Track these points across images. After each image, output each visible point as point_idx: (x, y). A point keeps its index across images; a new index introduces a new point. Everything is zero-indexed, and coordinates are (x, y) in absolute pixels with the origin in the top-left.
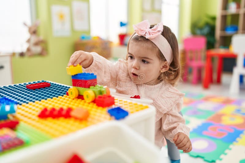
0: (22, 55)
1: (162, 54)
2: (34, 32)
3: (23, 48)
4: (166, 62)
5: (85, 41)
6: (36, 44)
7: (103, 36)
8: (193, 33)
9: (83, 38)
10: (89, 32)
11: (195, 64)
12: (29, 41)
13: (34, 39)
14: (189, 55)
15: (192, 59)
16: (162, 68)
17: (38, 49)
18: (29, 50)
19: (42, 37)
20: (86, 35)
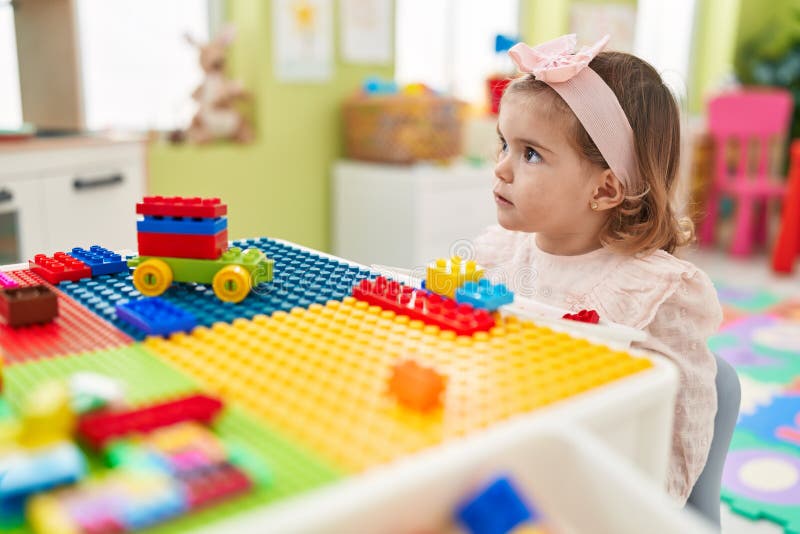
0: (176, 138)
1: (589, 137)
2: (216, 65)
3: (180, 115)
4: (607, 172)
5: (377, 98)
6: (223, 104)
7: (438, 82)
8: (745, 76)
9: (372, 87)
10: (390, 68)
11: (747, 186)
12: (198, 94)
13: (216, 88)
14: (727, 154)
15: (734, 170)
16: (596, 192)
17: (226, 121)
18: (197, 123)
19: (239, 82)
20: (380, 79)
